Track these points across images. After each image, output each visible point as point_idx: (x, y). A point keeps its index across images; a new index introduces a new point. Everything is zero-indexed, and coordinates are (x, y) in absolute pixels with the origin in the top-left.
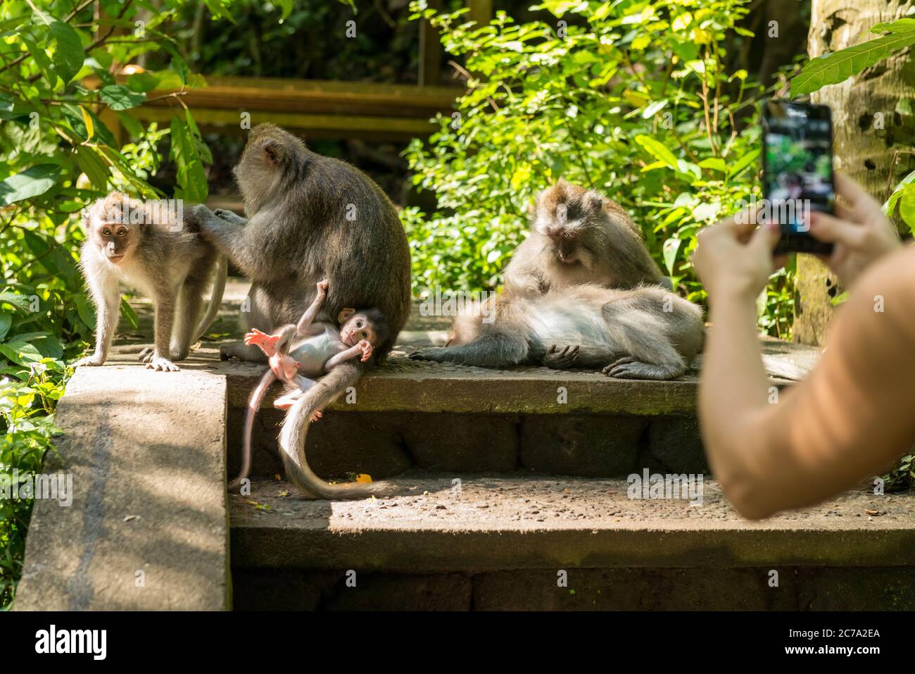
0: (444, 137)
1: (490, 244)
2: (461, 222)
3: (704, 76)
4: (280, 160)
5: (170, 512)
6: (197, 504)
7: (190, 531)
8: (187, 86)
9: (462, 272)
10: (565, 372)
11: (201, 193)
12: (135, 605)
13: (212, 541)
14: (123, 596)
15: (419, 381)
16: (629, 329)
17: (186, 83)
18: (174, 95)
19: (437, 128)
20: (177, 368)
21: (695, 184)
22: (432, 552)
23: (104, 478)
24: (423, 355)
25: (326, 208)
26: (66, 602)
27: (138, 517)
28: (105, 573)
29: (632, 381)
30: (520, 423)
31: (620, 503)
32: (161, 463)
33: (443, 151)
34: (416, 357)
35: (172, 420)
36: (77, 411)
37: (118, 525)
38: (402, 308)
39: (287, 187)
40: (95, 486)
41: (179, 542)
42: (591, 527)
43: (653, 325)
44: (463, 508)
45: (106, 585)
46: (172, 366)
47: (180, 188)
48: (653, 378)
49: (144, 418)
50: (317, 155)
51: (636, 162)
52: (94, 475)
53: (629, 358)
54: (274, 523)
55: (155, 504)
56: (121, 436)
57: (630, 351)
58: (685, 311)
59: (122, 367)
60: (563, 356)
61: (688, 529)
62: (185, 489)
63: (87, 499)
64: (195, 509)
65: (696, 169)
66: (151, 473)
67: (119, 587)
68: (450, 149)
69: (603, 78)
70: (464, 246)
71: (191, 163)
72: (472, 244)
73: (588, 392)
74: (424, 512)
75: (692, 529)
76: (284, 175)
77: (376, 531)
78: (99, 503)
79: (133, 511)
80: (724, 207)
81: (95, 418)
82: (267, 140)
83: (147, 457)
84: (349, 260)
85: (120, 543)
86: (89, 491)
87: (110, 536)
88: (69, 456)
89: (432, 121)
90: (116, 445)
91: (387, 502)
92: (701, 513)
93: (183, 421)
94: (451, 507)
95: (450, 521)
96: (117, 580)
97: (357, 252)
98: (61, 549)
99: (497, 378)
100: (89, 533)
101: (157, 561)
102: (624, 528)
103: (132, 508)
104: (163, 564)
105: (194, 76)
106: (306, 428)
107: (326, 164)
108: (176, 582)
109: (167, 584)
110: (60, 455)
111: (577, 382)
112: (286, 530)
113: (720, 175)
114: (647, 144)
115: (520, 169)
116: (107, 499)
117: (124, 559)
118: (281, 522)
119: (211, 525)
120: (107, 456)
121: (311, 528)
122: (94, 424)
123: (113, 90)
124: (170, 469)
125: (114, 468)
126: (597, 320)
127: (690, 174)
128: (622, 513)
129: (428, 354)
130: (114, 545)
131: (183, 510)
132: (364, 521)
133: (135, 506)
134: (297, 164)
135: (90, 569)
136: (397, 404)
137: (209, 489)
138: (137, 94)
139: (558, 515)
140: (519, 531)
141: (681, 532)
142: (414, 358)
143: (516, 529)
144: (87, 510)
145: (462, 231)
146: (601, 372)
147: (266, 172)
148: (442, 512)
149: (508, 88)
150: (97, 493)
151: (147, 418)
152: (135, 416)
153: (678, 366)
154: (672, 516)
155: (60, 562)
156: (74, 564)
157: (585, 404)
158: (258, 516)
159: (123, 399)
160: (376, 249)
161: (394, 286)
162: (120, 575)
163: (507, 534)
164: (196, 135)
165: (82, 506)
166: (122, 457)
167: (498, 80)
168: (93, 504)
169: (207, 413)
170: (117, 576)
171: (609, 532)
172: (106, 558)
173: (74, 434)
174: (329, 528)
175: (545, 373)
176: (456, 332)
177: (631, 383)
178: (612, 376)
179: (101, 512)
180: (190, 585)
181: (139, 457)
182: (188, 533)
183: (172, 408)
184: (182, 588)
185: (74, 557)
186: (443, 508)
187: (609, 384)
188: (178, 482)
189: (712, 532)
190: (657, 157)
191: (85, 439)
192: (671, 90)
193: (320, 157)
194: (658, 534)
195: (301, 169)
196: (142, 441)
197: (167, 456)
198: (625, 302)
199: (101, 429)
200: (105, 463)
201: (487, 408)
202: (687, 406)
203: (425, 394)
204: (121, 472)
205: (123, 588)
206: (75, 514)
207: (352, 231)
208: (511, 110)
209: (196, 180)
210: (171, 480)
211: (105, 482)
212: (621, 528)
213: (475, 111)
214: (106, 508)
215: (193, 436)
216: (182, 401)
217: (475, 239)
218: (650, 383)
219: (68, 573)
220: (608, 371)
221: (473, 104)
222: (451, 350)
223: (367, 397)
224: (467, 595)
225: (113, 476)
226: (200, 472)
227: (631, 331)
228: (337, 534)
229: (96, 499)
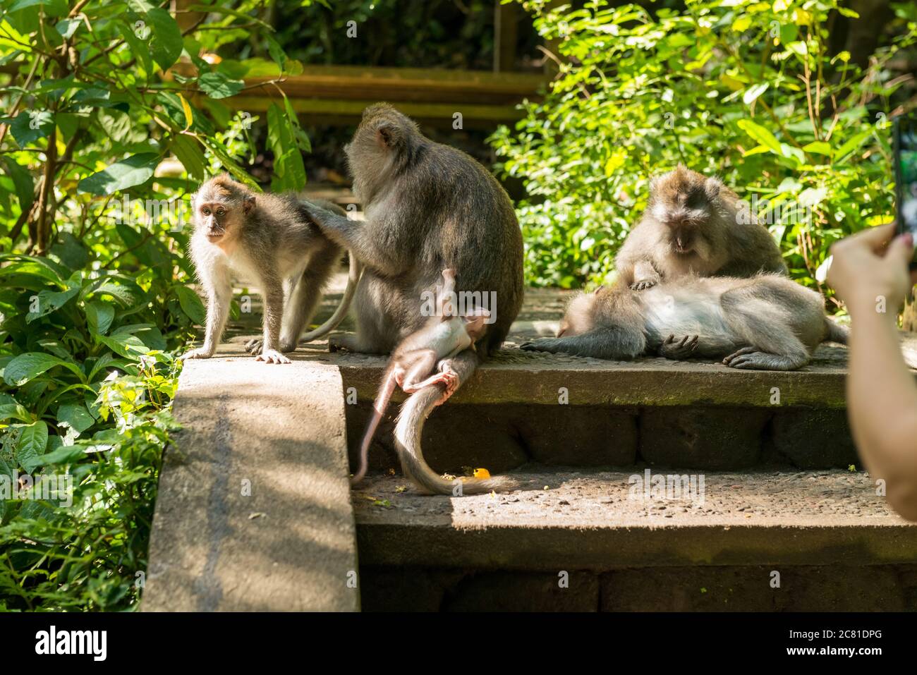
0: (532, 123)
1: (582, 232)
2: (552, 210)
3: (806, 57)
4: (394, 144)
5: (296, 510)
6: (323, 501)
7: (316, 528)
8: (285, 73)
9: (552, 260)
10: (683, 363)
11: (299, 181)
12: (265, 606)
13: (340, 539)
14: (252, 597)
15: (536, 372)
16: (750, 318)
17: (283, 70)
18: (272, 82)
19: (524, 114)
20: (288, 360)
21: (799, 168)
22: (559, 550)
23: (226, 474)
24: (534, 346)
25: (438, 194)
26: (195, 603)
27: (264, 515)
28: (233, 573)
29: (754, 371)
30: (639, 415)
31: (747, 498)
32: (284, 458)
33: (530, 137)
34: (528, 348)
35: (292, 414)
36: (195, 405)
37: (243, 523)
38: (515, 298)
39: (398, 173)
40: (218, 483)
41: (307, 540)
42: (722, 524)
43: (775, 314)
44: (586, 503)
45: (235, 586)
46: (283, 358)
47: (277, 176)
48: (776, 369)
49: (263, 412)
50: (431, 141)
51: (734, 147)
52: (216, 471)
53: (751, 348)
54: (396, 520)
55: (280, 501)
56: (240, 430)
57: (751, 341)
58: (807, 300)
59: (230, 359)
60: (681, 346)
61: (823, 525)
62: (309, 485)
63: (210, 496)
64: (320, 506)
65: (799, 154)
66: (274, 469)
67: (248, 588)
68: (537, 136)
69: (699, 61)
70: (554, 234)
71: (290, 151)
72: (563, 232)
73: (709, 383)
74: (548, 508)
75: (827, 525)
76: (397, 160)
77: (501, 528)
78: (223, 500)
79: (257, 509)
80: (830, 192)
81: (213, 413)
82: (383, 122)
83: (269, 452)
84: (464, 248)
85: (246, 541)
86: (212, 488)
87: (236, 534)
88: (189, 452)
89: (519, 107)
90: (236, 440)
91: (508, 497)
92: (834, 509)
93: (303, 415)
94: (574, 502)
95: (576, 517)
96: (246, 580)
97: (472, 241)
98: (187, 547)
99: (616, 370)
100: (215, 531)
101: (286, 560)
102: (756, 524)
103: (257, 505)
104: (292, 563)
105: (291, 62)
106: (421, 425)
107: (439, 151)
108: (306, 582)
109: (297, 584)
110: (181, 450)
111: (698, 373)
112: (409, 526)
113: (825, 160)
114: (750, 128)
115: (615, 155)
116: (230, 496)
117: (252, 558)
118: (403, 519)
119: (338, 523)
120: (228, 452)
121: (435, 525)
122: (212, 419)
123: (211, 78)
124: (293, 465)
125: (237, 464)
126: (716, 310)
127: (794, 158)
128: (752, 509)
129: (540, 344)
130: (240, 543)
131: (309, 508)
132: (488, 518)
133: (259, 504)
134: (410, 148)
135: (218, 568)
136: (513, 396)
137: (334, 486)
138: (235, 81)
139: (686, 511)
140: (648, 527)
141: (816, 528)
142: (527, 349)
143: (646, 525)
144: (211, 508)
145: (552, 219)
146: (721, 361)
147: (379, 155)
148: (565, 508)
149: (601, 73)
150: (219, 489)
151: (267, 412)
152: (253, 409)
153: (802, 356)
154: (804, 512)
155: (186, 561)
156: (201, 563)
157: (706, 395)
158: (378, 512)
159: (240, 392)
160: (490, 238)
161: (507, 276)
162: (248, 574)
163: (636, 531)
164: (294, 123)
165: (206, 503)
166: (243, 452)
167: (591, 65)
168: (217, 501)
169: (326, 407)
170: (245, 576)
171: (742, 528)
172: (233, 557)
173: (193, 429)
174: (453, 524)
175: (663, 364)
176: (569, 322)
177: (754, 374)
178: (733, 366)
179: (224, 509)
180: (321, 585)
181: (260, 452)
182: (315, 531)
183: (291, 401)
184: (313, 588)
185: (200, 556)
186: (566, 503)
187: (731, 375)
188: (302, 479)
189: (848, 528)
190: (759, 141)
191: (204, 434)
192: (769, 73)
193: (435, 144)
194: (792, 530)
195: (414, 154)
196: (263, 435)
197: (290, 452)
198: (744, 291)
199: (219, 424)
200: (227, 458)
201: (605, 400)
202: (811, 397)
203: (541, 386)
204: (243, 468)
205: (252, 588)
206: (198, 512)
207: (466, 219)
208: (606, 94)
209: (293, 169)
210: (294, 476)
211: (227, 479)
212: (753, 524)
213: (570, 96)
214: (230, 505)
215: (315, 431)
216: (300, 394)
217: (566, 227)
218: (774, 374)
219: (197, 572)
220: (729, 361)
221: (567, 89)
222: (564, 340)
223: (482, 389)
224: (595, 593)
225: (234, 472)
226: (323, 469)
227: (752, 320)
228: (461, 530)
229: (219, 496)
